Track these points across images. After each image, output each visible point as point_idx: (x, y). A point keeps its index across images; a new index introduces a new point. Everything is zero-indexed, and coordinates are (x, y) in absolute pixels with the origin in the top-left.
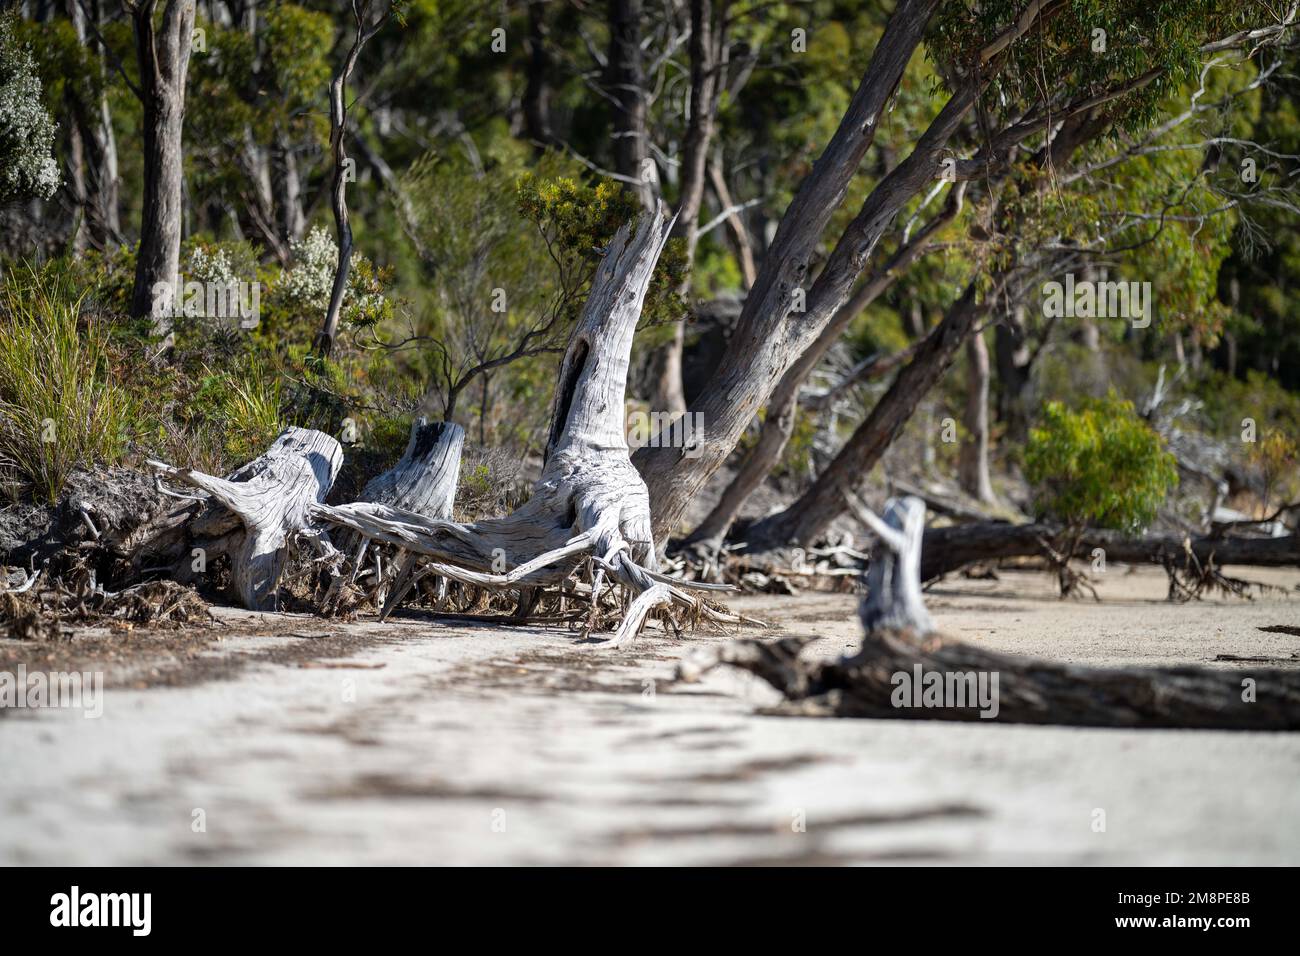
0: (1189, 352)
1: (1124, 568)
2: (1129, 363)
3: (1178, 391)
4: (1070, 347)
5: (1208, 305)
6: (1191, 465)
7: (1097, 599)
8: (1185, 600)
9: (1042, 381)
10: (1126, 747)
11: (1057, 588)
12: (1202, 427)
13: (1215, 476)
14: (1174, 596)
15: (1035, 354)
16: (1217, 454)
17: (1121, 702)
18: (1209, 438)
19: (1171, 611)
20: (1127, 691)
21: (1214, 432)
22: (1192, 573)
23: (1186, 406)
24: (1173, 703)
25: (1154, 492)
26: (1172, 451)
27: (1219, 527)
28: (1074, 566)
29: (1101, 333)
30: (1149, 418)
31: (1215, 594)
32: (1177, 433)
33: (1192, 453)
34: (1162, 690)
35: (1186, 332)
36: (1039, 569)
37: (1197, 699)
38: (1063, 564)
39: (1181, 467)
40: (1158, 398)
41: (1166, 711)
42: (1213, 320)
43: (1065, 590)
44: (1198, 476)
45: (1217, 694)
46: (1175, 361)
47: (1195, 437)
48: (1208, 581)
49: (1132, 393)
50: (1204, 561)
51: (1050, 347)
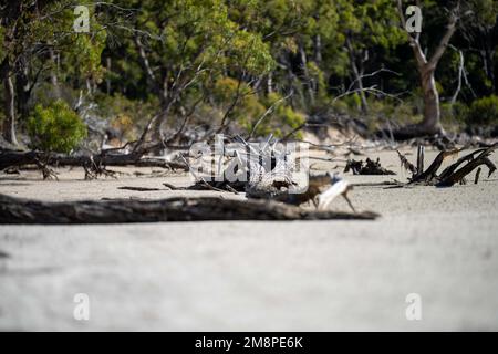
0: (92, 86)
1: (68, 167)
2: (68, 90)
3: (88, 100)
4: (46, 84)
5: (97, 67)
6: (94, 129)
7: (57, 180)
8: (91, 179)
9: (35, 97)
10: (64, 231)
11: (42, 176)
12: (97, 114)
13: (103, 132)
14: (87, 178)
15: (32, 87)
16: (103, 124)
17: (63, 215)
18: (100, 118)
19: (85, 183)
20: (65, 210)
21: (102, 116)
22: (94, 169)
23: (91, 106)
24: (83, 214)
25: (78, 138)
26: (86, 123)
27: (104, 152)
28: (49, 168)
29: (58, 78)
30: (77, 111)
31: (103, 176)
32: (88, 116)
33: (94, 124)
34: (78, 210)
35: (91, 78)
36: (35, 169)
37: (91, 213)
38: (44, 167)
39: (89, 129)
40: (80, 103)
41: (79, 217)
42: (100, 73)
43: (45, 177)
44: (96, 133)
45: (99, 210)
46: (86, 89)
47: (94, 118)
48: (100, 172)
49: (70, 101)
50: (98, 165)
51: (38, 84)
